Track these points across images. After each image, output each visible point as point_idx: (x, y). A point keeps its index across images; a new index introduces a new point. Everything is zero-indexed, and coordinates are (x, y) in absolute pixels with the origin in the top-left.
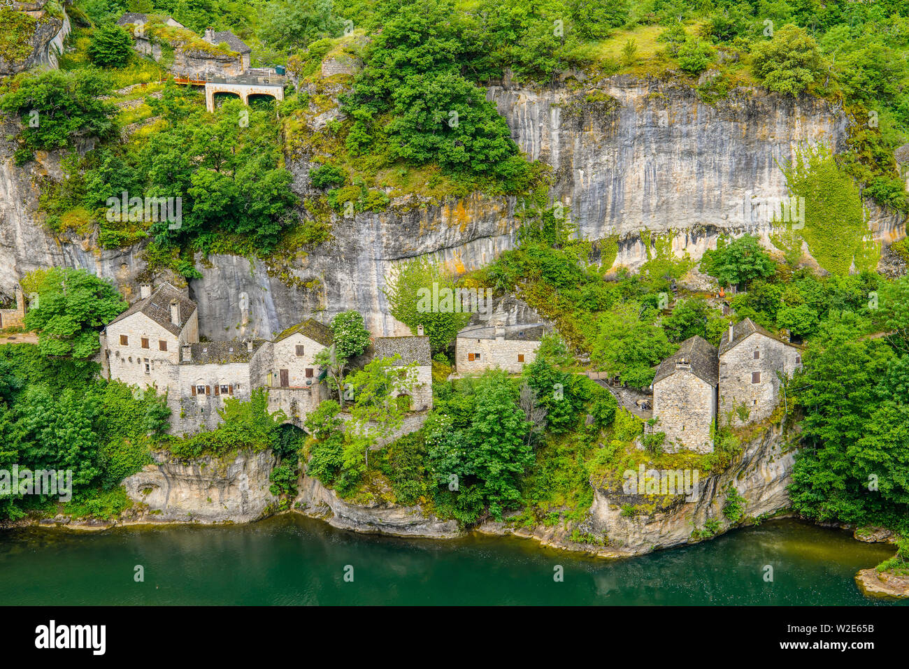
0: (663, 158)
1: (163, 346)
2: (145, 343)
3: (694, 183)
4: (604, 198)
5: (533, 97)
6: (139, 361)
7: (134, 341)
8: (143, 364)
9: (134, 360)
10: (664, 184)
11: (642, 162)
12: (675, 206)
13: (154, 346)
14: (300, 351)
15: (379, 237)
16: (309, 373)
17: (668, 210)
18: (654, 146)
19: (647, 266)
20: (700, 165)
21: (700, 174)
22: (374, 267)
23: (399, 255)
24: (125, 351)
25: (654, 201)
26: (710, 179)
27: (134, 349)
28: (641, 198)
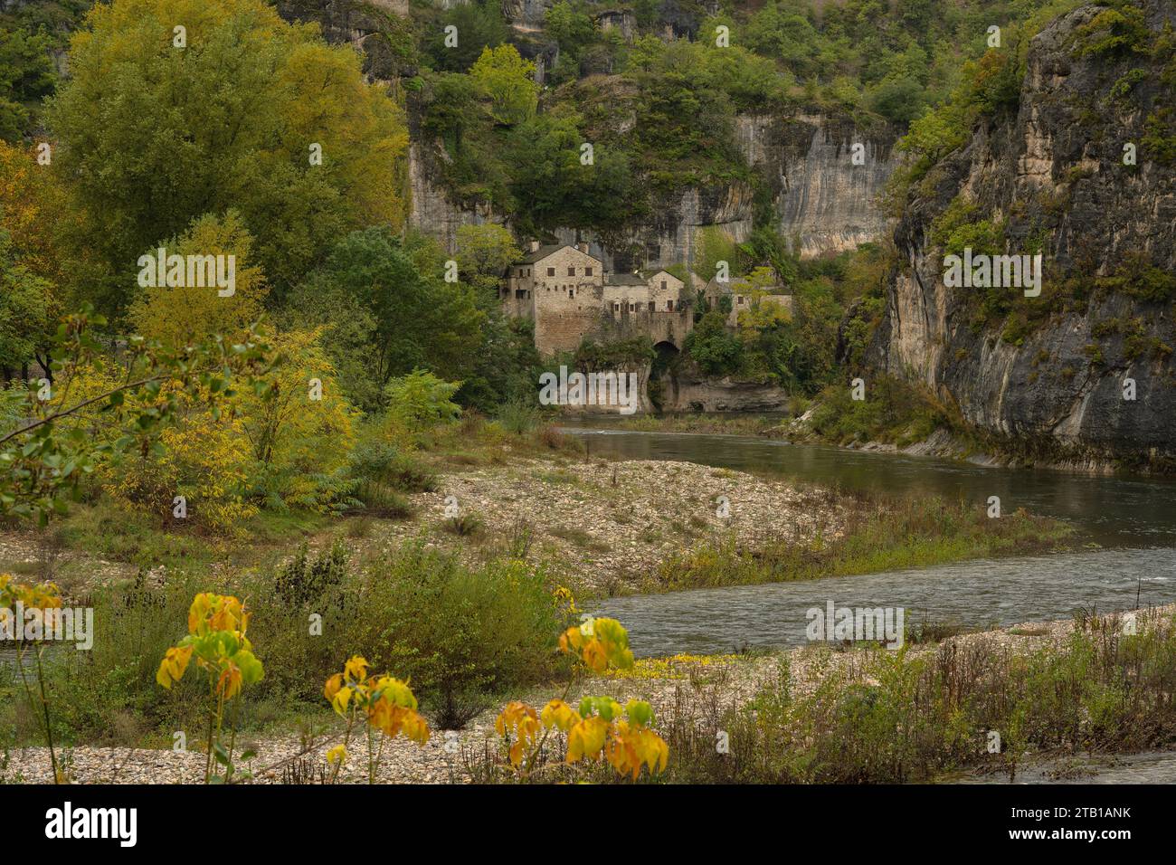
0: (831, 171)
1: (589, 272)
2: (571, 272)
3: (850, 191)
4: (798, 199)
5: (749, 120)
6: (564, 288)
7: (561, 271)
8: (568, 290)
9: (560, 288)
10: (833, 192)
11: (818, 173)
12: (837, 210)
13: (580, 273)
14: (664, 285)
15: (693, 206)
16: (670, 303)
17: (832, 213)
18: (826, 161)
19: (821, 255)
20: (854, 178)
21: (853, 185)
22: (687, 232)
23: (707, 222)
24: (551, 282)
25: (824, 205)
26: (859, 189)
27: (561, 279)
28: (817, 202)
